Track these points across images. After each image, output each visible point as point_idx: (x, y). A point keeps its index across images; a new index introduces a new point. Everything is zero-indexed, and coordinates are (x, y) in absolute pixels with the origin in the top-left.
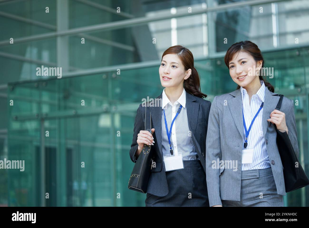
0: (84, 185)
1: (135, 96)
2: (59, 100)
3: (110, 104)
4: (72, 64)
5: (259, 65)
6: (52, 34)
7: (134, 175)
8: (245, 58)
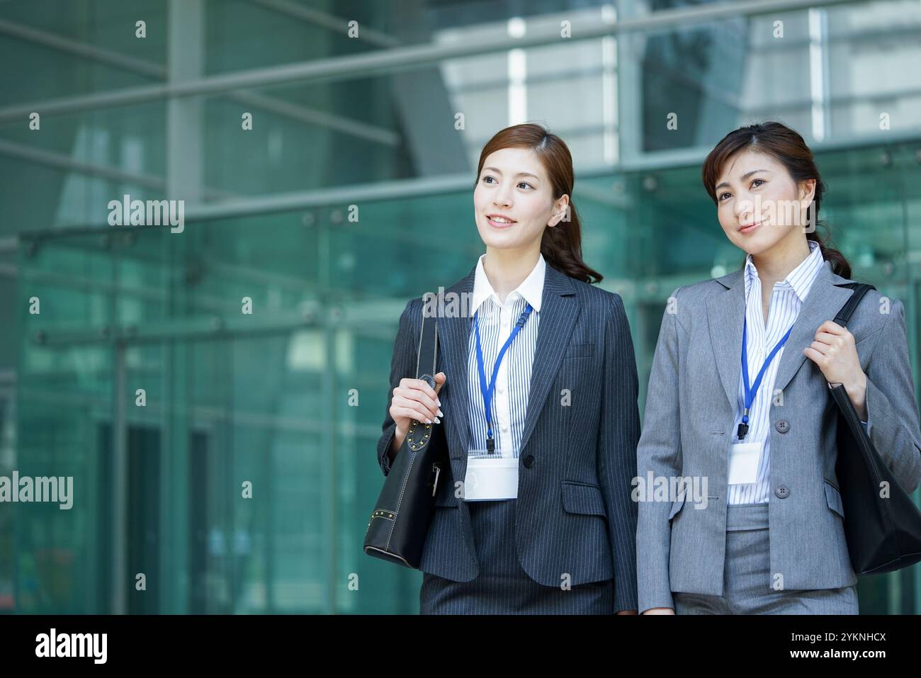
0: (242, 540)
1: (398, 280)
2: (172, 286)
3: (325, 300)
4: (214, 181)
5: (806, 194)
6: (154, 90)
7: (379, 512)
8: (762, 169)
